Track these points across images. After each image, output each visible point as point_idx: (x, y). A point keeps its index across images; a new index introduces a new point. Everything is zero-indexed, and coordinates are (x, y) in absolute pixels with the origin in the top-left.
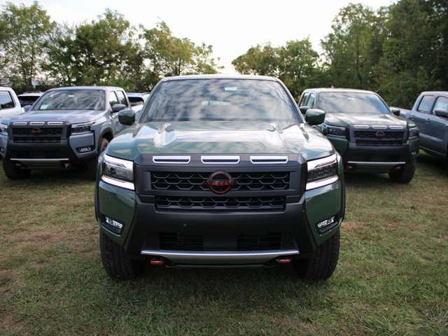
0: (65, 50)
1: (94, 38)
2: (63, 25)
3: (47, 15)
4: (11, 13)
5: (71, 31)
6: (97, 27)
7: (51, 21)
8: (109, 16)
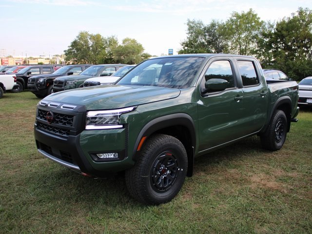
0: (267, 40)
1: (287, 30)
2: (267, 23)
3: (257, 17)
4: (235, 18)
5: (272, 26)
6: (290, 22)
7: (260, 21)
8: (301, 13)
